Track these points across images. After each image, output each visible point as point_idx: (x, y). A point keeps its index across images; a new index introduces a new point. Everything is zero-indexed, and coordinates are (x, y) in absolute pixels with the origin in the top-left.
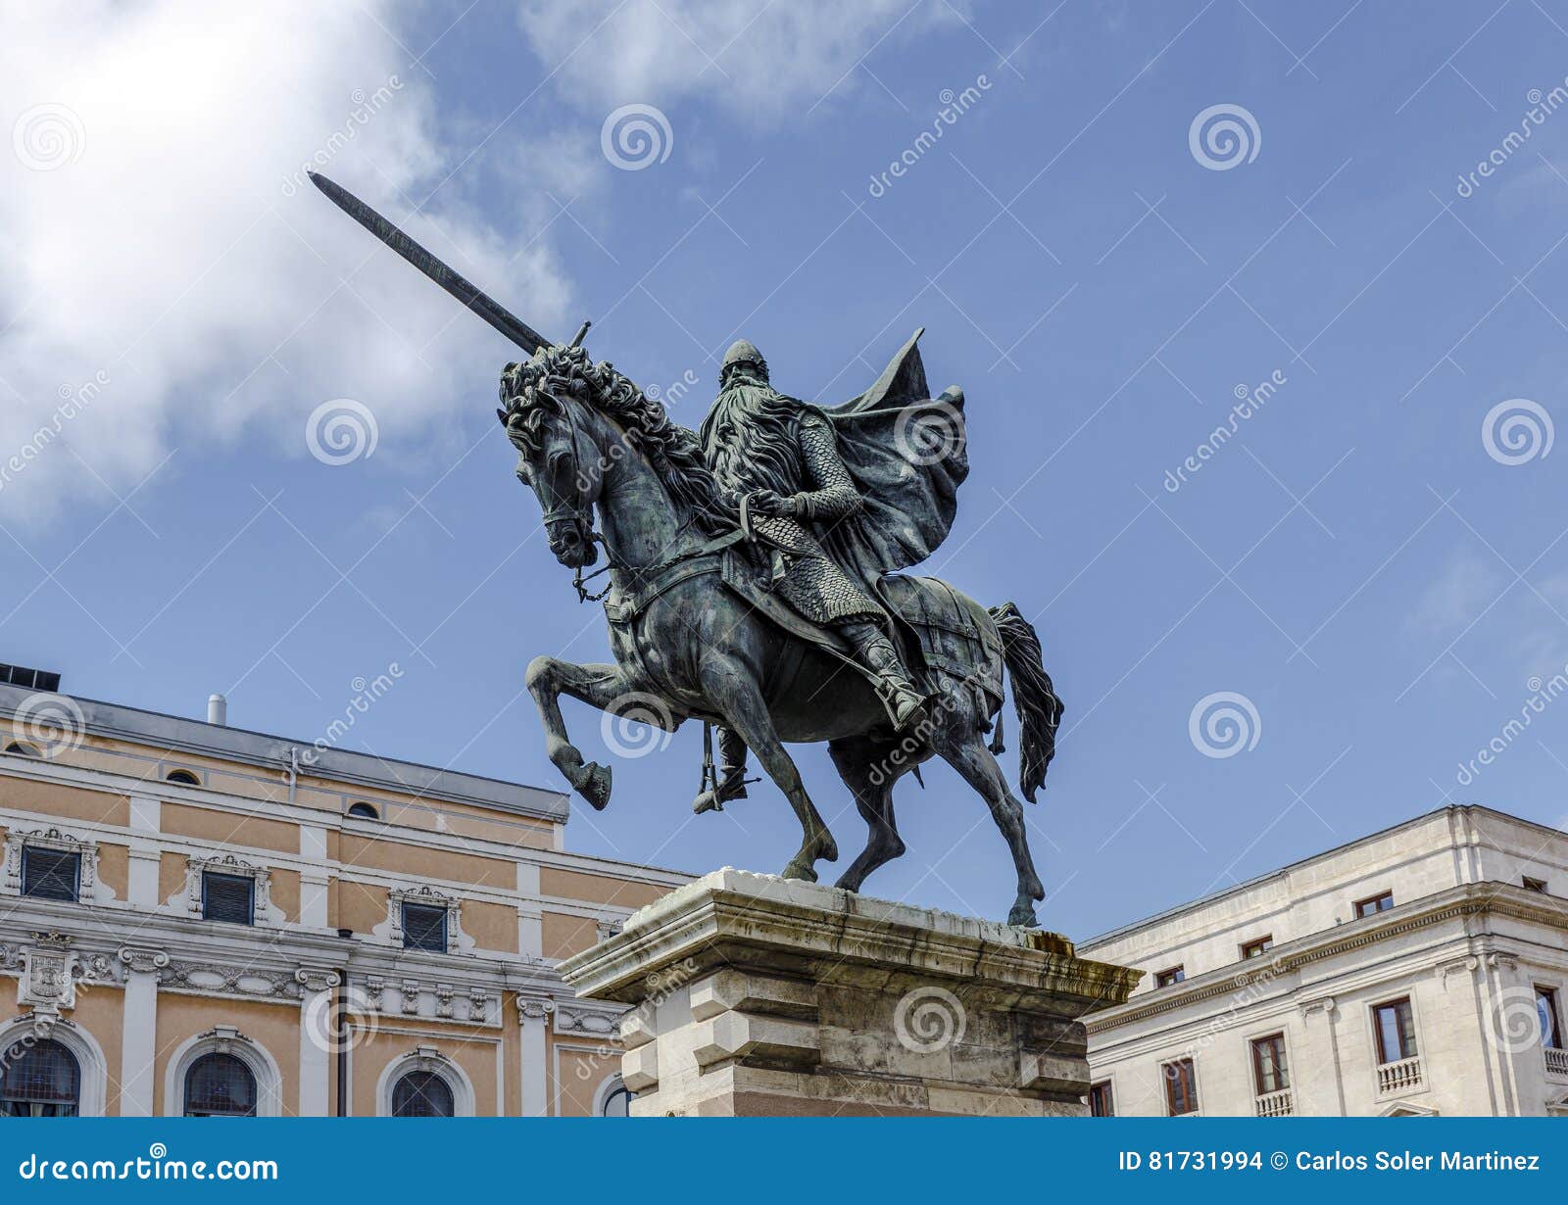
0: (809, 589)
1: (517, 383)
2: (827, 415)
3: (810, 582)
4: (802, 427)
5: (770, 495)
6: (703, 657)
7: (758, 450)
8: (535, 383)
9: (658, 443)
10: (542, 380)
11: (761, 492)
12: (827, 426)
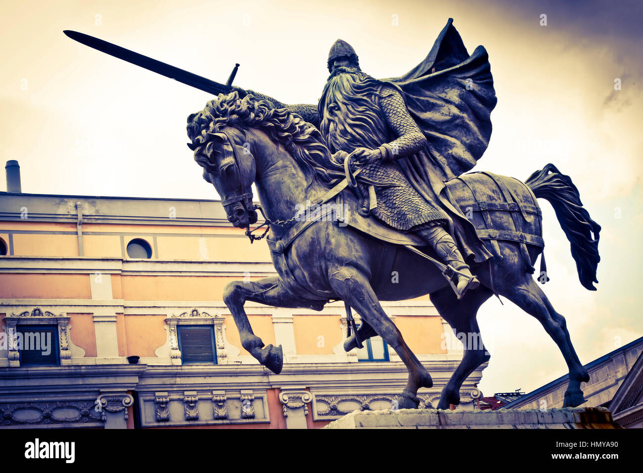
0: (395, 208)
1: (196, 129)
2: (396, 85)
3: (395, 204)
4: (381, 98)
5: (363, 152)
6: (329, 270)
7: (353, 120)
8: (207, 128)
9: (288, 136)
10: (211, 125)
11: (358, 150)
12: (397, 93)
